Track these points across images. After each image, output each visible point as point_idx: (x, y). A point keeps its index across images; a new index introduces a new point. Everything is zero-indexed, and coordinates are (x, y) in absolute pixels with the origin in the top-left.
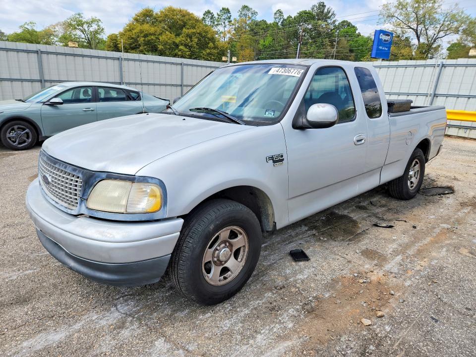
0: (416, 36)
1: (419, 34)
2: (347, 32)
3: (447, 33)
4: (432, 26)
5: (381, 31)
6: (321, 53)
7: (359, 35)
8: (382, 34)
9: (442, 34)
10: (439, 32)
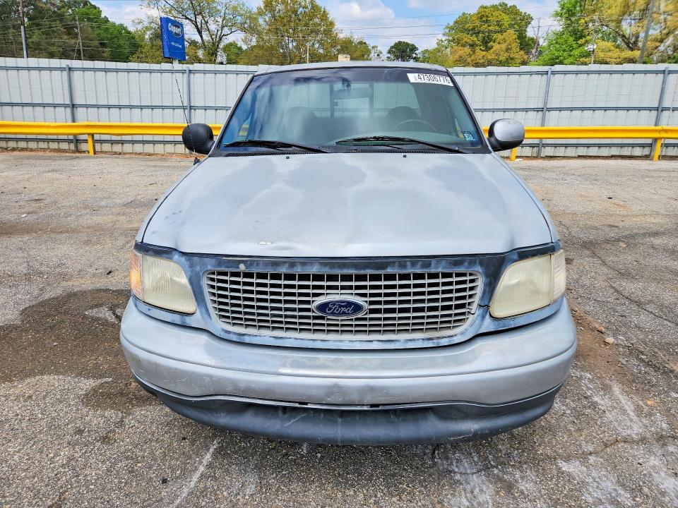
0: (196, 30)
1: (199, 27)
2: (87, 14)
3: (233, 30)
4: (213, 18)
5: (168, 20)
6: (53, 44)
7: (106, 20)
8: (170, 24)
9: (226, 30)
10: (222, 27)
